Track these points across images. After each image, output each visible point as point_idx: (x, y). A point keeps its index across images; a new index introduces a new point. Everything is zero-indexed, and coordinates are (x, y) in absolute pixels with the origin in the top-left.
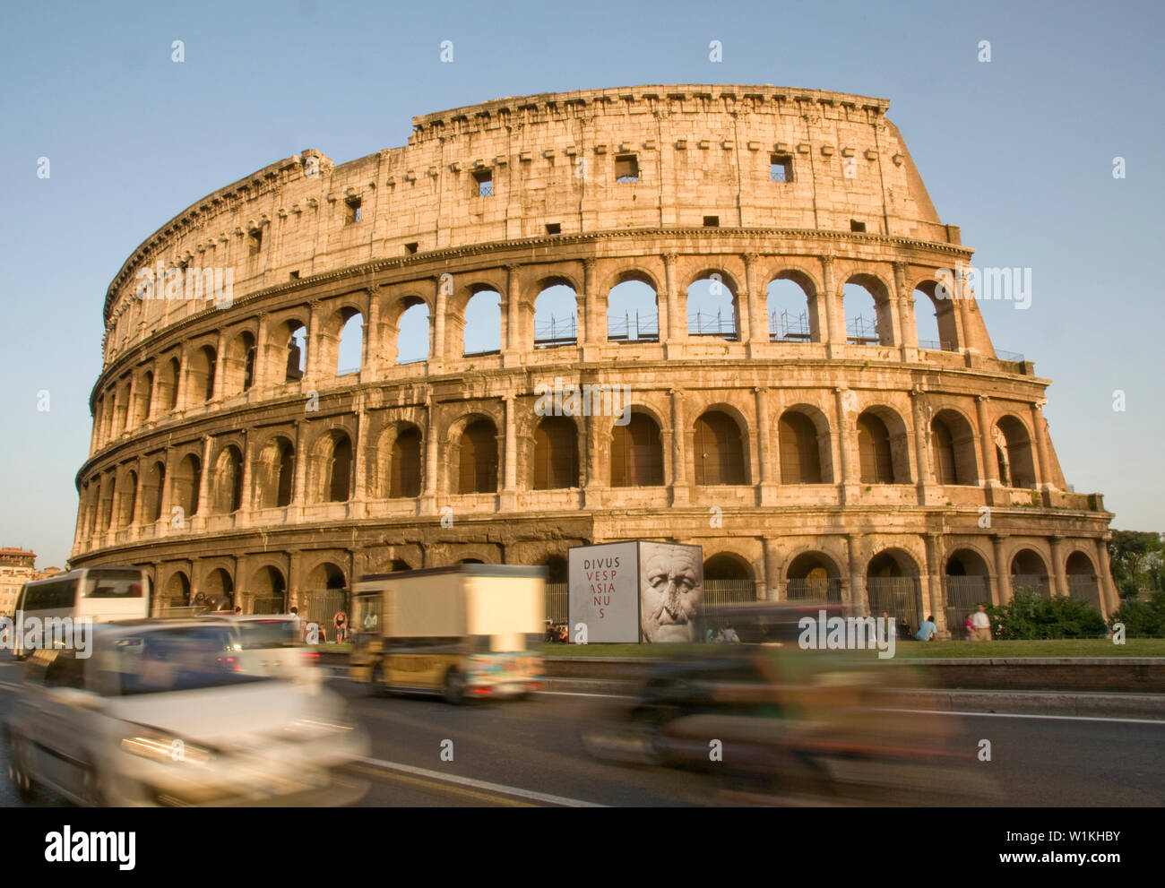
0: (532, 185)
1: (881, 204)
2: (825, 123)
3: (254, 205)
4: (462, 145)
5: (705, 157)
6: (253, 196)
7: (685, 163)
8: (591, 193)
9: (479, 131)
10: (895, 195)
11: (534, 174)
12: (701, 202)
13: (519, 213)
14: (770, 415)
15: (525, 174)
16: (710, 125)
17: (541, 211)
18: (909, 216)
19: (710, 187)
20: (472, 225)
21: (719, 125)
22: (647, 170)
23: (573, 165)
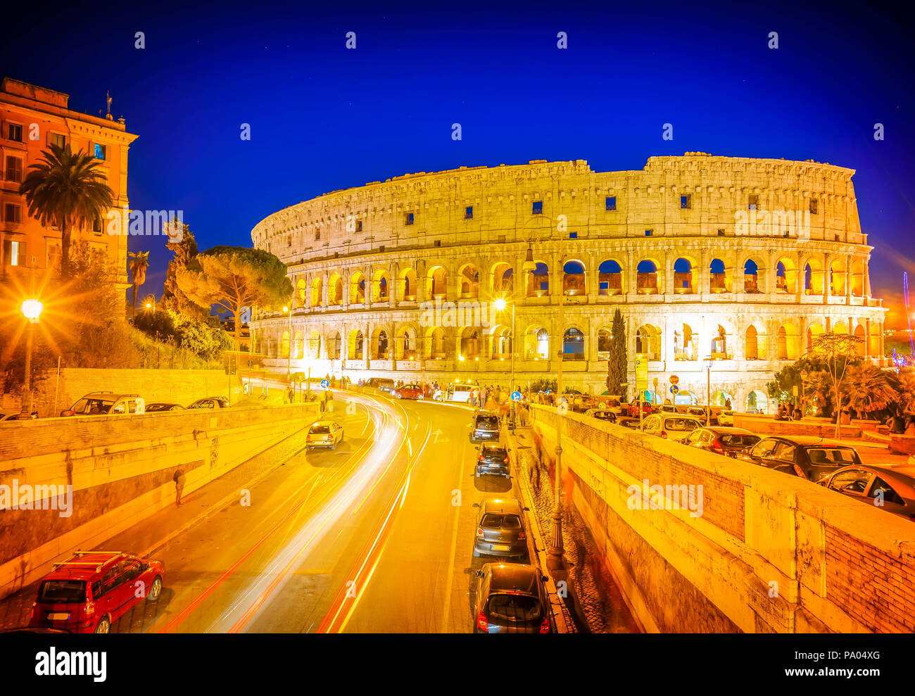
0: (712, 206)
1: (845, 225)
4: (676, 177)
7: (778, 201)
10: (851, 221)
11: (712, 200)
13: (706, 221)
15: (709, 199)
17: (715, 220)
18: (853, 231)
20: (680, 223)
21: (792, 182)
22: (763, 204)
23: (731, 198)
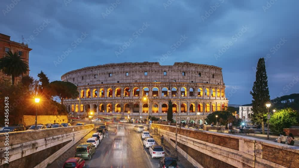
0: (190, 75)
1: (220, 81)
4: (181, 68)
5: (207, 74)
8: (196, 77)
9: (184, 66)
17: (191, 79)
19: (207, 78)
20: (182, 79)
22: (202, 75)
23: (195, 73)
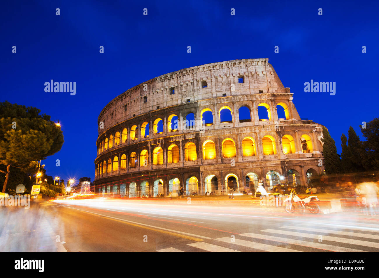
0: (183, 91)
1: (267, 85)
2: (252, 67)
3: (125, 99)
4: (167, 83)
5: (222, 79)
6: (125, 97)
7: (217, 81)
8: (196, 91)
9: (171, 79)
10: (271, 82)
11: (183, 88)
12: (222, 90)
13: (181, 97)
14: (240, 140)
15: (181, 88)
16: (223, 71)
17: (185, 96)
18: (275, 87)
19: (224, 87)
20: (170, 101)
21: (225, 71)
22: (209, 85)
23: (192, 85)
